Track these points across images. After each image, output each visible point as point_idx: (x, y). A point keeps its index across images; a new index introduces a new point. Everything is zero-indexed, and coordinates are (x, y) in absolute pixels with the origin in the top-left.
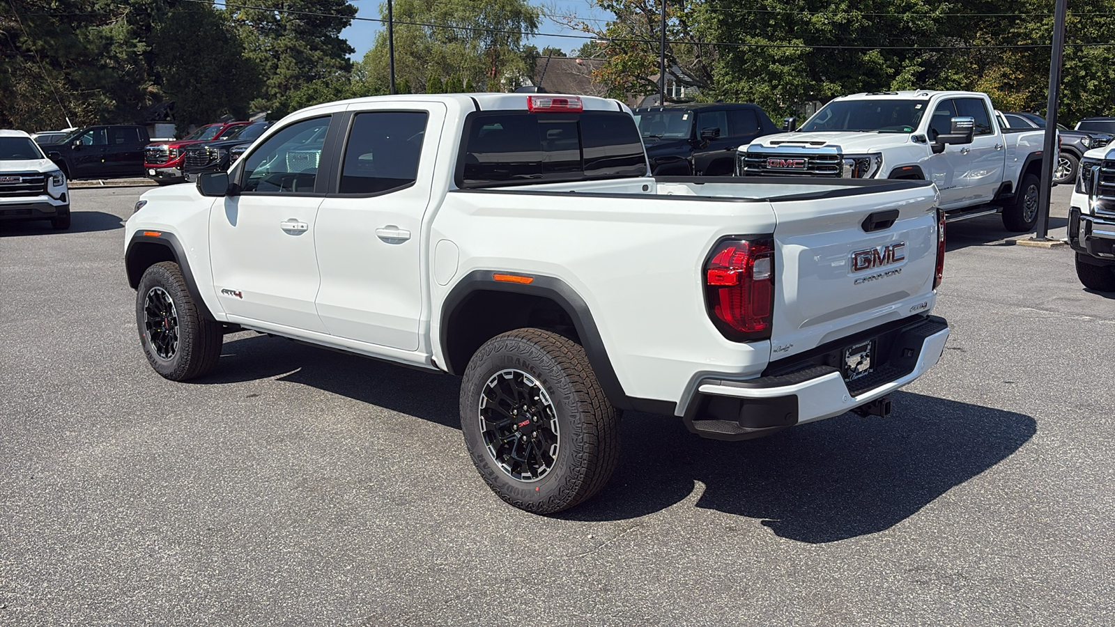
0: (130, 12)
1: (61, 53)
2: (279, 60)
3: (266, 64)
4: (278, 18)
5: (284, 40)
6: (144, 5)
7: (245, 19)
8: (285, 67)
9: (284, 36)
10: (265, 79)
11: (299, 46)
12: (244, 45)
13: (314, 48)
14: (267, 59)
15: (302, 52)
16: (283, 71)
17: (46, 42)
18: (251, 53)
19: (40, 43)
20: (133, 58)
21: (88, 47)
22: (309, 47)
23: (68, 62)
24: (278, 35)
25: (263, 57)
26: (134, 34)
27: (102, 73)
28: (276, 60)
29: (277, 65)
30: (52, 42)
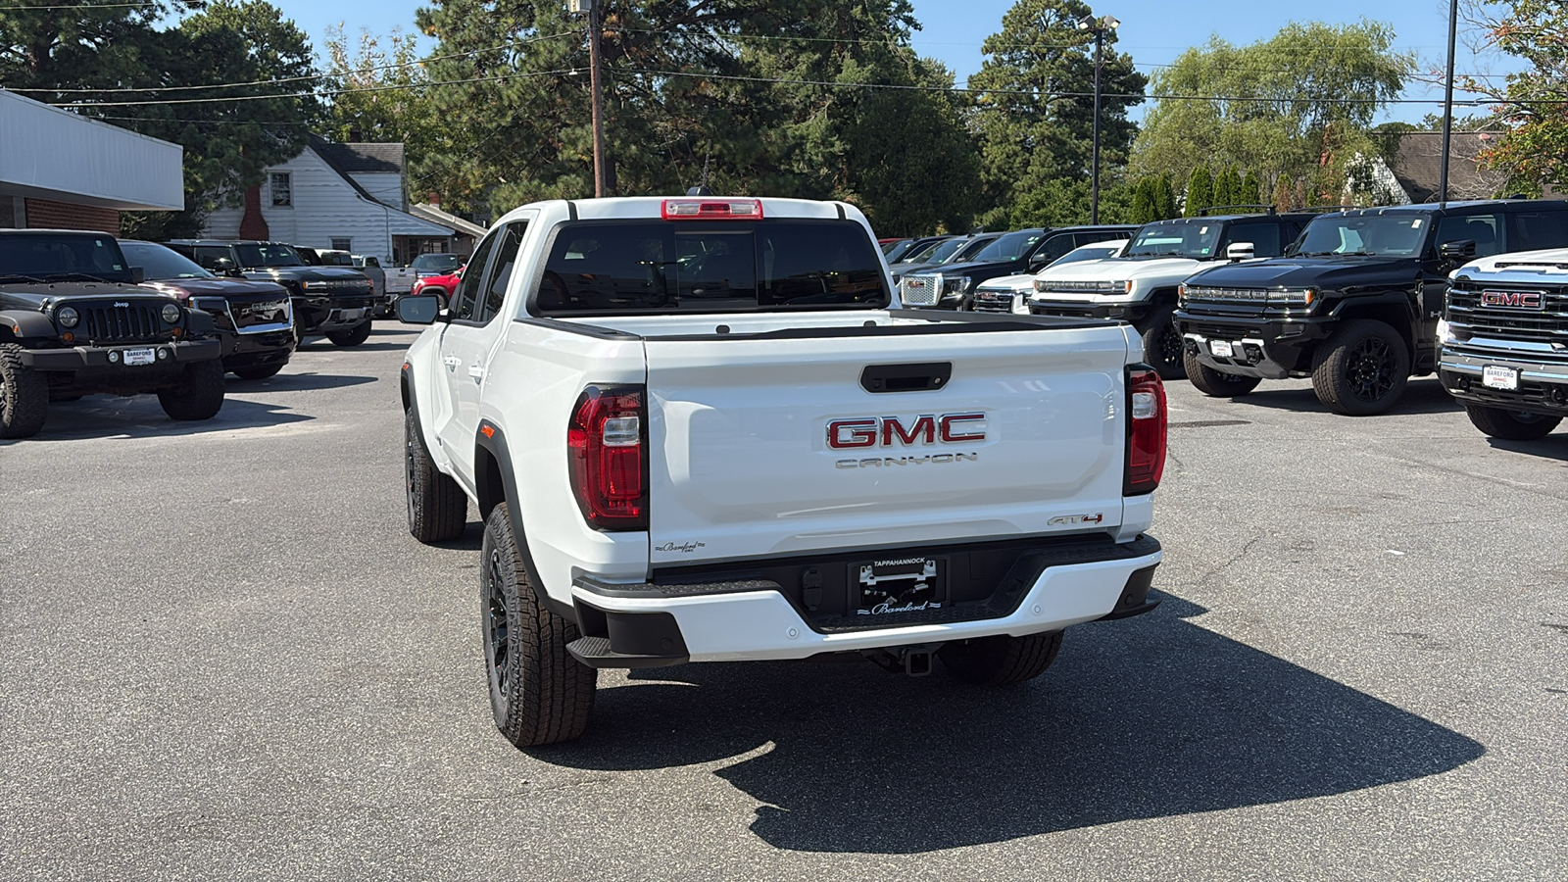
0: (834, 103)
1: (739, 158)
2: (1031, 154)
3: (1015, 160)
4: (1036, 97)
5: (1041, 127)
6: (849, 93)
7: (992, 102)
8: (1038, 163)
9: (1041, 121)
10: (1012, 180)
11: (1061, 134)
12: (987, 137)
13: (1082, 136)
14: (1016, 154)
15: (1064, 143)
16: (1035, 169)
17: (725, 146)
18: (995, 147)
19: (718, 147)
20: (831, 160)
21: (769, 149)
22: (1074, 134)
23: (746, 168)
24: (1034, 119)
25: (1011, 152)
26: (835, 130)
27: (781, 181)
28: (1027, 155)
29: (1029, 161)
30: (732, 145)
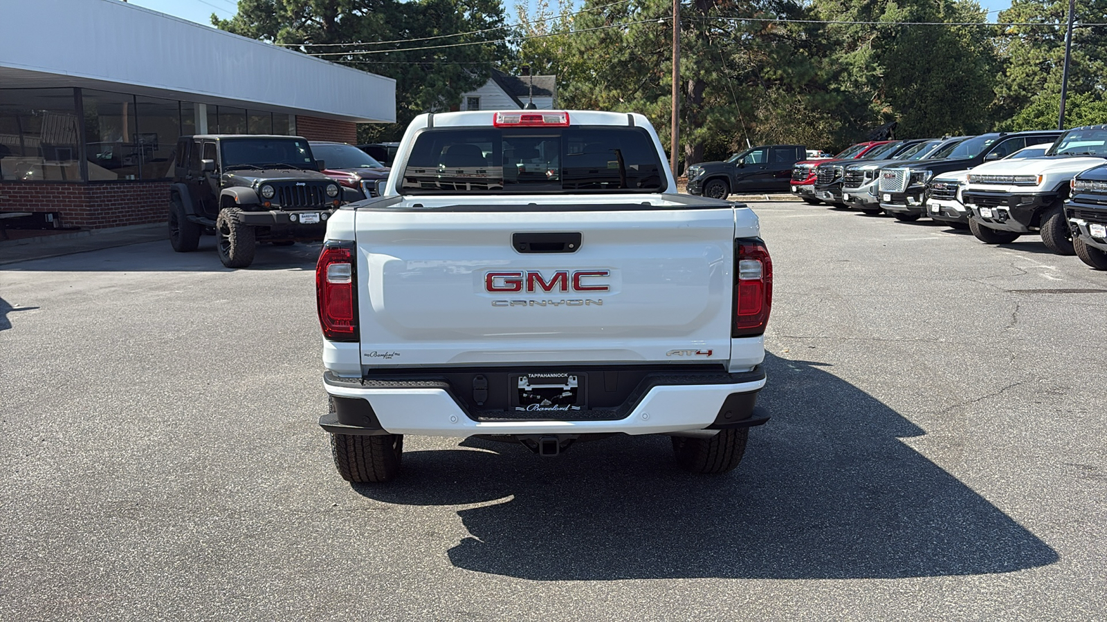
0: (877, 37)
1: (795, 80)
2: (1049, 73)
3: (1034, 78)
4: (1057, 28)
5: (1058, 51)
6: (890, 29)
7: (1017, 32)
8: (1054, 81)
9: (1059, 46)
10: (1030, 95)
11: (1076, 57)
12: (1011, 60)
13: (1094, 57)
14: (1035, 74)
15: (1079, 64)
16: (1051, 85)
17: (784, 71)
18: (1017, 68)
19: (779, 72)
20: (873, 81)
21: (819, 73)
22: (1088, 57)
23: (800, 87)
24: (1052, 45)
25: (1031, 72)
26: (875, 57)
27: (827, 97)
28: (1045, 74)
29: (1046, 79)
30: (790, 71)
